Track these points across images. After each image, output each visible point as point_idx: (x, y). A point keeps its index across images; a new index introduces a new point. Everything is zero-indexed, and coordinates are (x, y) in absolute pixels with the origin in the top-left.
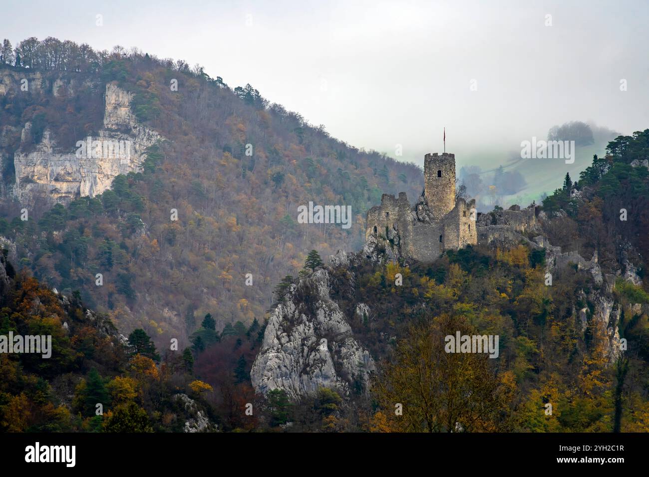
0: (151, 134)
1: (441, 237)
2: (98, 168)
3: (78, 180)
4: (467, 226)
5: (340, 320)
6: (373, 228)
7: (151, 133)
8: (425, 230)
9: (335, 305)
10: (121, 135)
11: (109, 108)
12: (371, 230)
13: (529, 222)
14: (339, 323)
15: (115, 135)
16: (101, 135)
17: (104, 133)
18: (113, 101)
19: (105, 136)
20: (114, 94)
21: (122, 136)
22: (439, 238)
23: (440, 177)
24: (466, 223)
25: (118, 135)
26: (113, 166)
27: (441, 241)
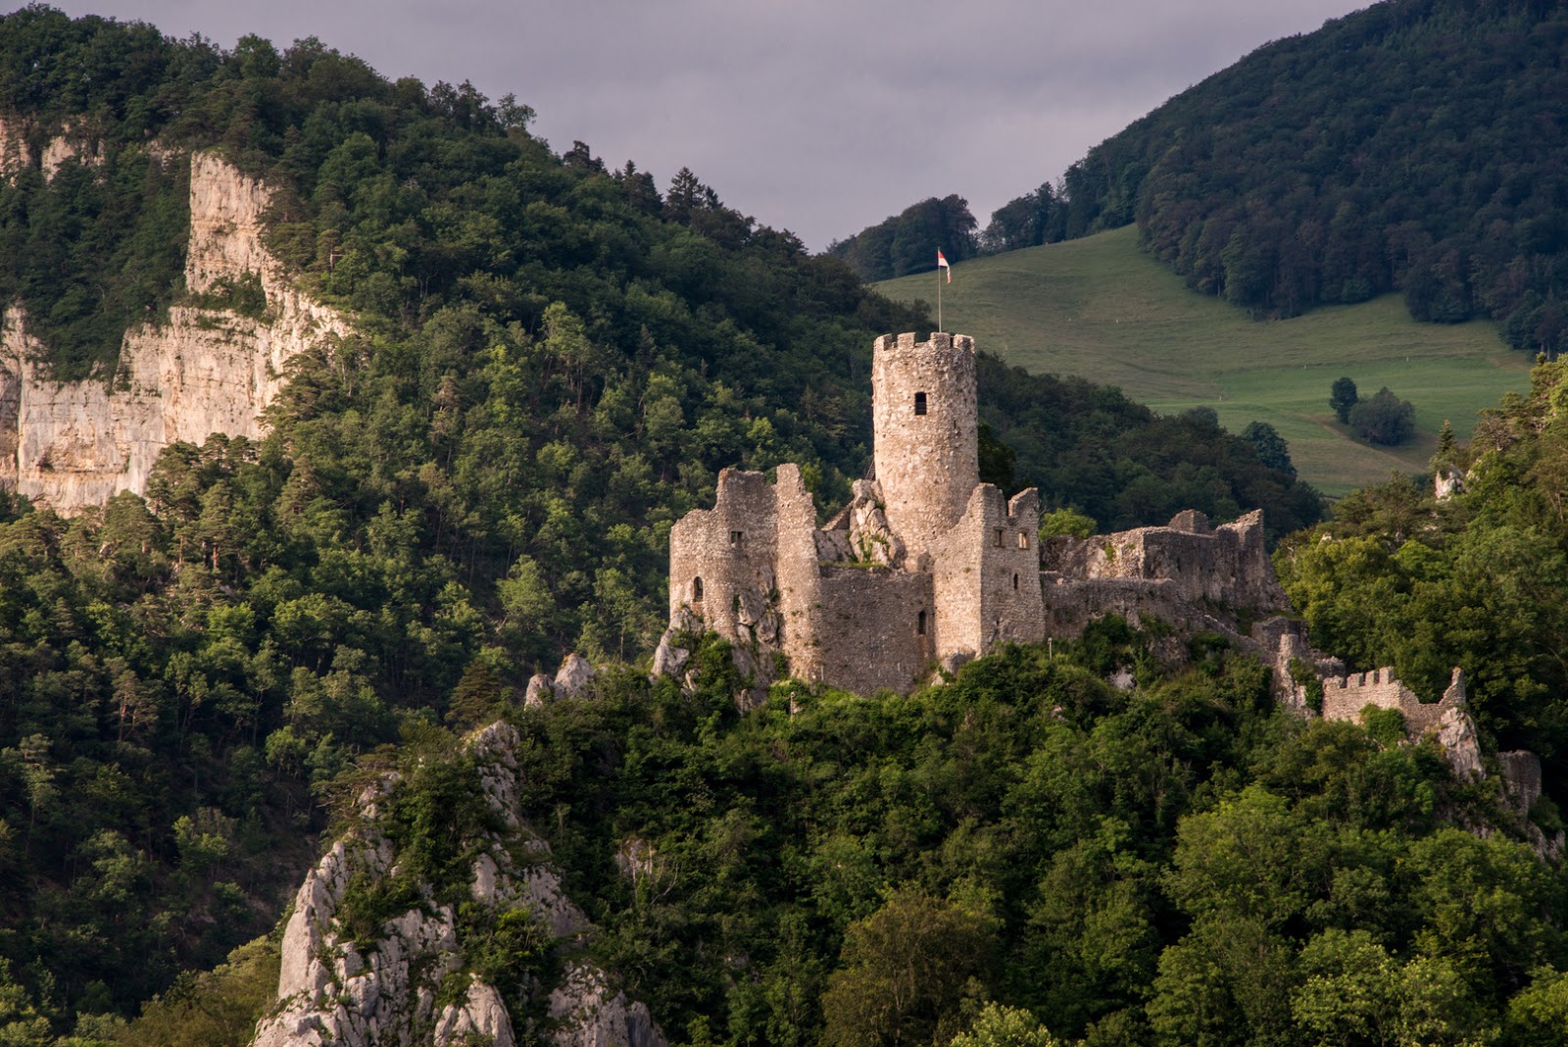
0: (315, 316)
1: (922, 615)
2: (167, 426)
3: (111, 466)
4: (1007, 580)
5: (551, 898)
6: (690, 584)
7: (316, 312)
8: (868, 591)
9: (536, 845)
10: (235, 320)
11: (200, 232)
12: (683, 593)
13: (1241, 571)
14: (549, 906)
15: (218, 320)
16: (173, 319)
17: (183, 314)
18: (212, 211)
19: (186, 324)
20: (215, 188)
21: (237, 324)
22: (916, 619)
23: (925, 413)
24: (1003, 571)
25: (226, 320)
26: (209, 421)
27: (921, 631)
